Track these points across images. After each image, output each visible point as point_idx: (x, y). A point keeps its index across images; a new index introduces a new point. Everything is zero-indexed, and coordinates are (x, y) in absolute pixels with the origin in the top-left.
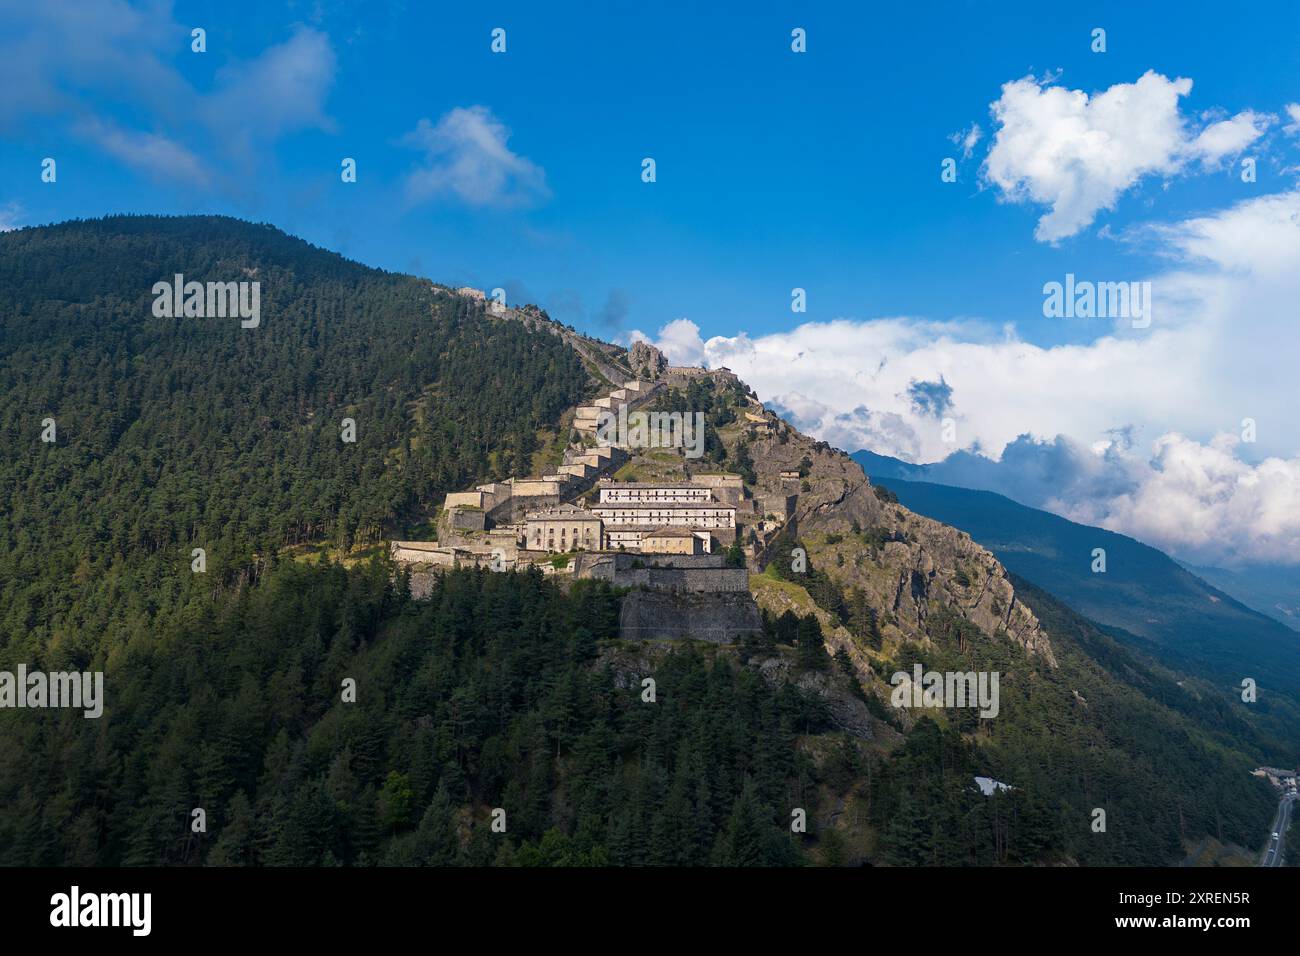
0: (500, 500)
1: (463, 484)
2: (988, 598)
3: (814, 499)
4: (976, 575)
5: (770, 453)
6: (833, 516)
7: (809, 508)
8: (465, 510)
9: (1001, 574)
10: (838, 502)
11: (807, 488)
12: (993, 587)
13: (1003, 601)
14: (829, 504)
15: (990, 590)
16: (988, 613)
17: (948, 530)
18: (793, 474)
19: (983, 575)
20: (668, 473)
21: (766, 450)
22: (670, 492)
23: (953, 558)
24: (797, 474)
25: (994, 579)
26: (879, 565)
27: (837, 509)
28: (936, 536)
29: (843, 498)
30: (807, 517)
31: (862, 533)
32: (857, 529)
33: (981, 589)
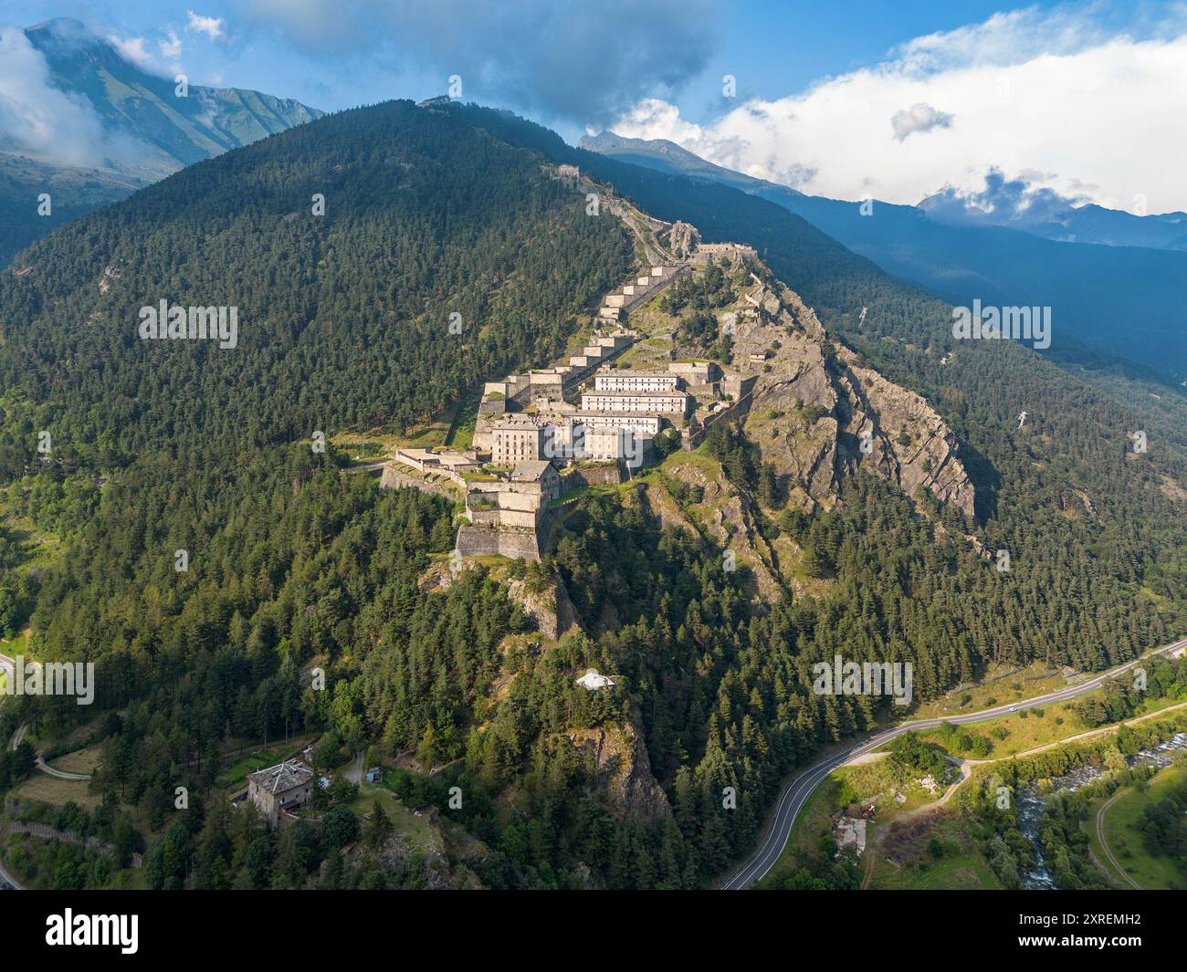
0: (522, 387)
1: (499, 377)
2: (924, 455)
3: (771, 378)
4: (919, 436)
5: (749, 335)
6: (784, 393)
7: (765, 388)
8: (495, 397)
9: (943, 436)
10: (791, 382)
11: (769, 369)
12: (932, 447)
13: (937, 459)
14: (783, 383)
15: (927, 449)
16: (919, 470)
17: (906, 395)
18: (760, 357)
19: (925, 437)
20: (657, 358)
21: (748, 331)
22: (646, 380)
23: (904, 421)
24: (763, 357)
25: (935, 439)
26: (808, 437)
27: (790, 388)
28: (895, 401)
29: (796, 378)
30: (762, 394)
31: (804, 409)
32: (800, 405)
33: (918, 448)
